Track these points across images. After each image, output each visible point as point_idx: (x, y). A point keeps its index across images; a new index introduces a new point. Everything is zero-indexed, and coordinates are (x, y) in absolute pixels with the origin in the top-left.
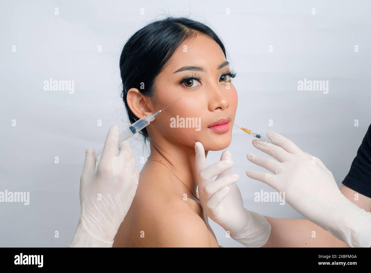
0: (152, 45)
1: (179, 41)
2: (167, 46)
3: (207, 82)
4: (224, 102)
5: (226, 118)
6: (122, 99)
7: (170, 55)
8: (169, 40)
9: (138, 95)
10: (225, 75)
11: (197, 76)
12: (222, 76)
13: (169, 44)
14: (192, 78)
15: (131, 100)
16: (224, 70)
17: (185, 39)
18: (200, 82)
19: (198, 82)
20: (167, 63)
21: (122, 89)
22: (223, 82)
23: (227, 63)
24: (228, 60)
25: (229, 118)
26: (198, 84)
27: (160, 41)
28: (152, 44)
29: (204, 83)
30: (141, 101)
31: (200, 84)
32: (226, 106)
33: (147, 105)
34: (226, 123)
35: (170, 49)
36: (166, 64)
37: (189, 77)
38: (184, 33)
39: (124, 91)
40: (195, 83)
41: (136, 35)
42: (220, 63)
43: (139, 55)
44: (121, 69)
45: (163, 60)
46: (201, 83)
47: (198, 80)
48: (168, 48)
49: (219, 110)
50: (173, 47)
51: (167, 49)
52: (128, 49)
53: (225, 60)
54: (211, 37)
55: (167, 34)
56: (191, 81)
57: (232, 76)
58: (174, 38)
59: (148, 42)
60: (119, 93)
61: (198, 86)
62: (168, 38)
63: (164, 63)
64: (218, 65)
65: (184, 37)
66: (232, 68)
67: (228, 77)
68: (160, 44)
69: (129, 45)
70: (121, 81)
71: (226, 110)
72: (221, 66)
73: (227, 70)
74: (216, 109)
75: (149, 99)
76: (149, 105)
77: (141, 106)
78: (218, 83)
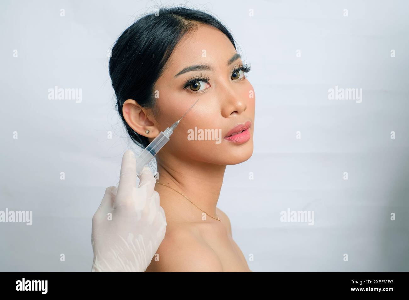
0: (146, 46)
1: (177, 38)
2: (164, 45)
3: (217, 83)
4: (240, 104)
5: (244, 123)
6: (117, 112)
7: (169, 56)
8: (165, 38)
9: (136, 108)
10: (236, 71)
11: (203, 77)
12: (234, 72)
13: (166, 42)
14: (198, 80)
15: (129, 114)
16: (235, 65)
17: (184, 33)
18: (208, 83)
19: (206, 84)
20: (165, 65)
21: (116, 101)
22: (236, 80)
23: (238, 56)
24: (239, 52)
25: (248, 122)
26: (206, 86)
27: (154, 39)
28: (145, 44)
29: (213, 85)
30: (140, 114)
31: (208, 86)
32: (243, 109)
33: (148, 117)
34: (245, 129)
35: (168, 48)
36: (164, 67)
37: (194, 79)
38: (182, 26)
39: (118, 103)
40: (203, 85)
41: (125, 35)
42: (230, 57)
43: (131, 60)
44: (112, 78)
45: (160, 63)
46: (210, 85)
47: (205, 81)
48: (164, 47)
49: (235, 115)
50: (170, 44)
51: (163, 49)
52: (118, 53)
53: (234, 52)
54: (215, 28)
55: (162, 30)
56: (197, 84)
57: (246, 70)
58: (171, 34)
59: (141, 41)
60: (113, 105)
61: (207, 88)
62: (164, 35)
63: (162, 66)
64: (228, 60)
65: (183, 31)
66: (244, 61)
67: (241, 72)
68: (155, 44)
69: (118, 48)
70: (114, 91)
71: (243, 113)
72: (232, 61)
73: (239, 65)
74: (231, 114)
75: (150, 110)
76: (151, 118)
77: (141, 119)
78: (229, 82)
